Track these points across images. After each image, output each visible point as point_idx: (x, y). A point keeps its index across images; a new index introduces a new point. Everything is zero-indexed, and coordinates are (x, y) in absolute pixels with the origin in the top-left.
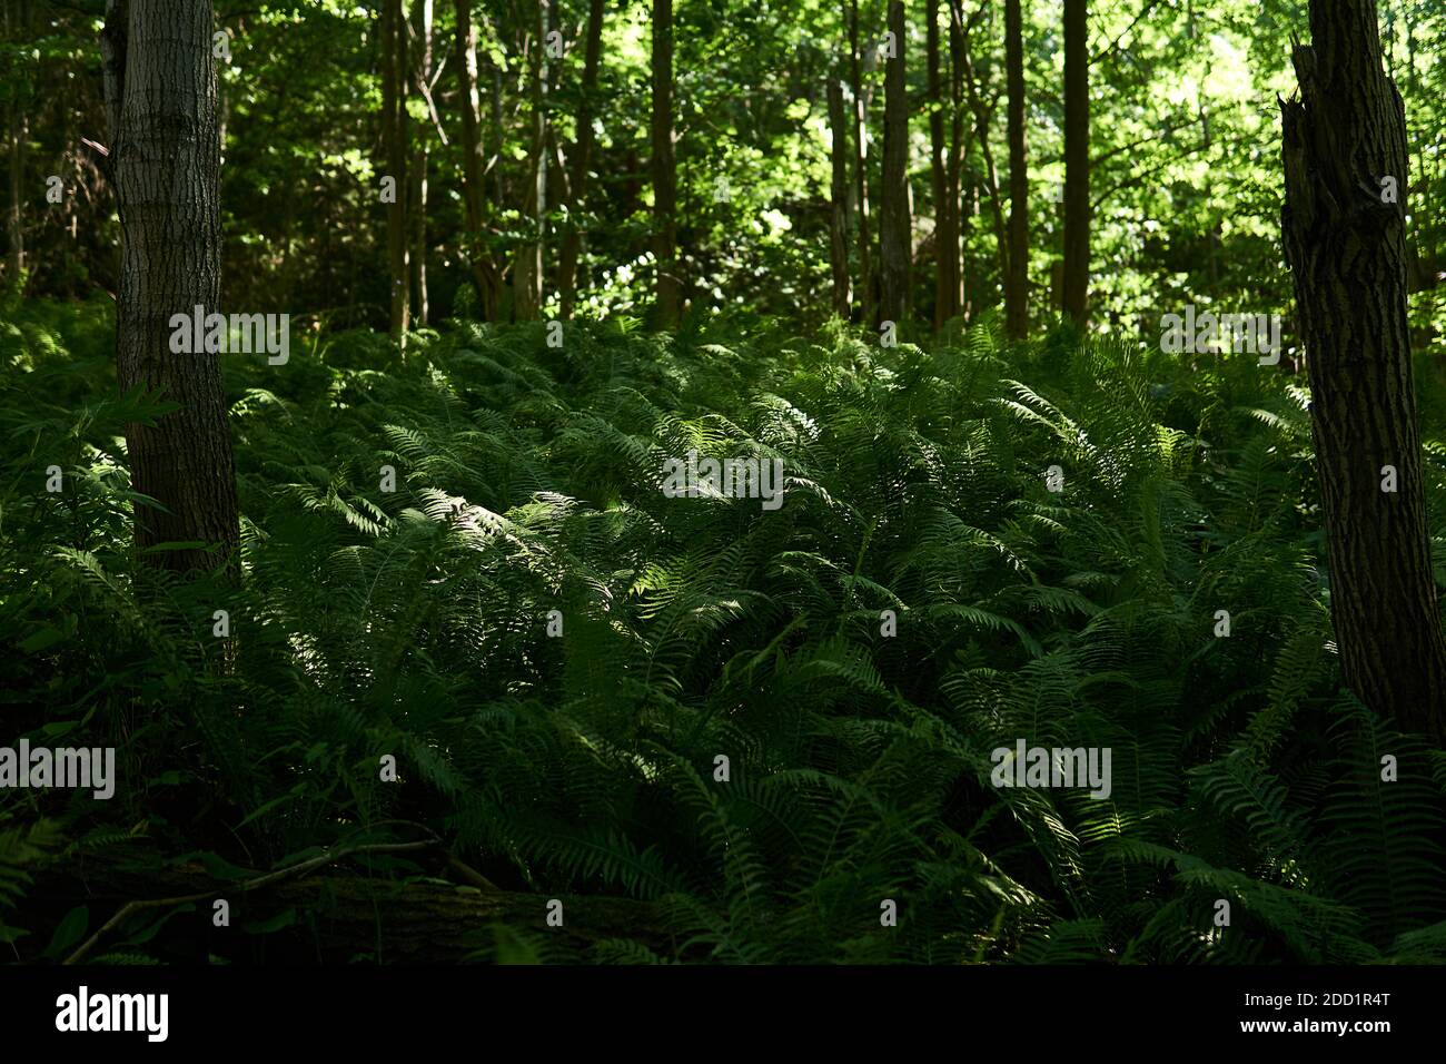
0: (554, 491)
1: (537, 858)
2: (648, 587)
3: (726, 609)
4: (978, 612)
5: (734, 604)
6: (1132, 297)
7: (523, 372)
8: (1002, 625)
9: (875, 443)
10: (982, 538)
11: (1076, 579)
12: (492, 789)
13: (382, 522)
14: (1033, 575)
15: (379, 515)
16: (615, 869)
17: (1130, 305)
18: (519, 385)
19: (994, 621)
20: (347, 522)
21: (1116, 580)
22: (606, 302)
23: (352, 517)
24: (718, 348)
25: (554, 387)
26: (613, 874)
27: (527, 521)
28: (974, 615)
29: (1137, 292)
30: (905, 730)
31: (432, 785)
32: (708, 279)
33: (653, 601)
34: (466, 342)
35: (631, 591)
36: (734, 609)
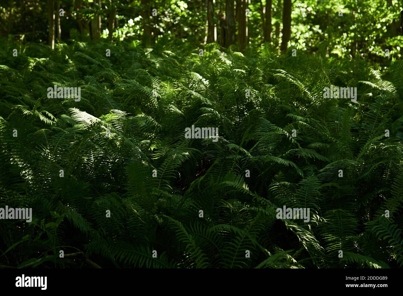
0: (118, 110)
1: (120, 260)
2: (155, 148)
3: (184, 156)
4: (280, 159)
5: (187, 153)
6: (302, 33)
7: (101, 61)
8: (289, 164)
9: (235, 93)
10: (281, 131)
11: (313, 145)
12: (102, 231)
13: (53, 120)
14: (299, 144)
15: (52, 117)
16: (150, 263)
17: (302, 36)
18: (99, 65)
19: (286, 163)
20: (40, 120)
21: (328, 146)
22: (124, 33)
23: (42, 118)
24: (169, 52)
25: (112, 66)
26: (150, 265)
27: (107, 120)
28: (280, 160)
29: (304, 31)
30: (264, 211)
31: (79, 229)
32: (158, 25)
33: (157, 153)
34: (78, 48)
35: (149, 149)
36: (187, 155)
